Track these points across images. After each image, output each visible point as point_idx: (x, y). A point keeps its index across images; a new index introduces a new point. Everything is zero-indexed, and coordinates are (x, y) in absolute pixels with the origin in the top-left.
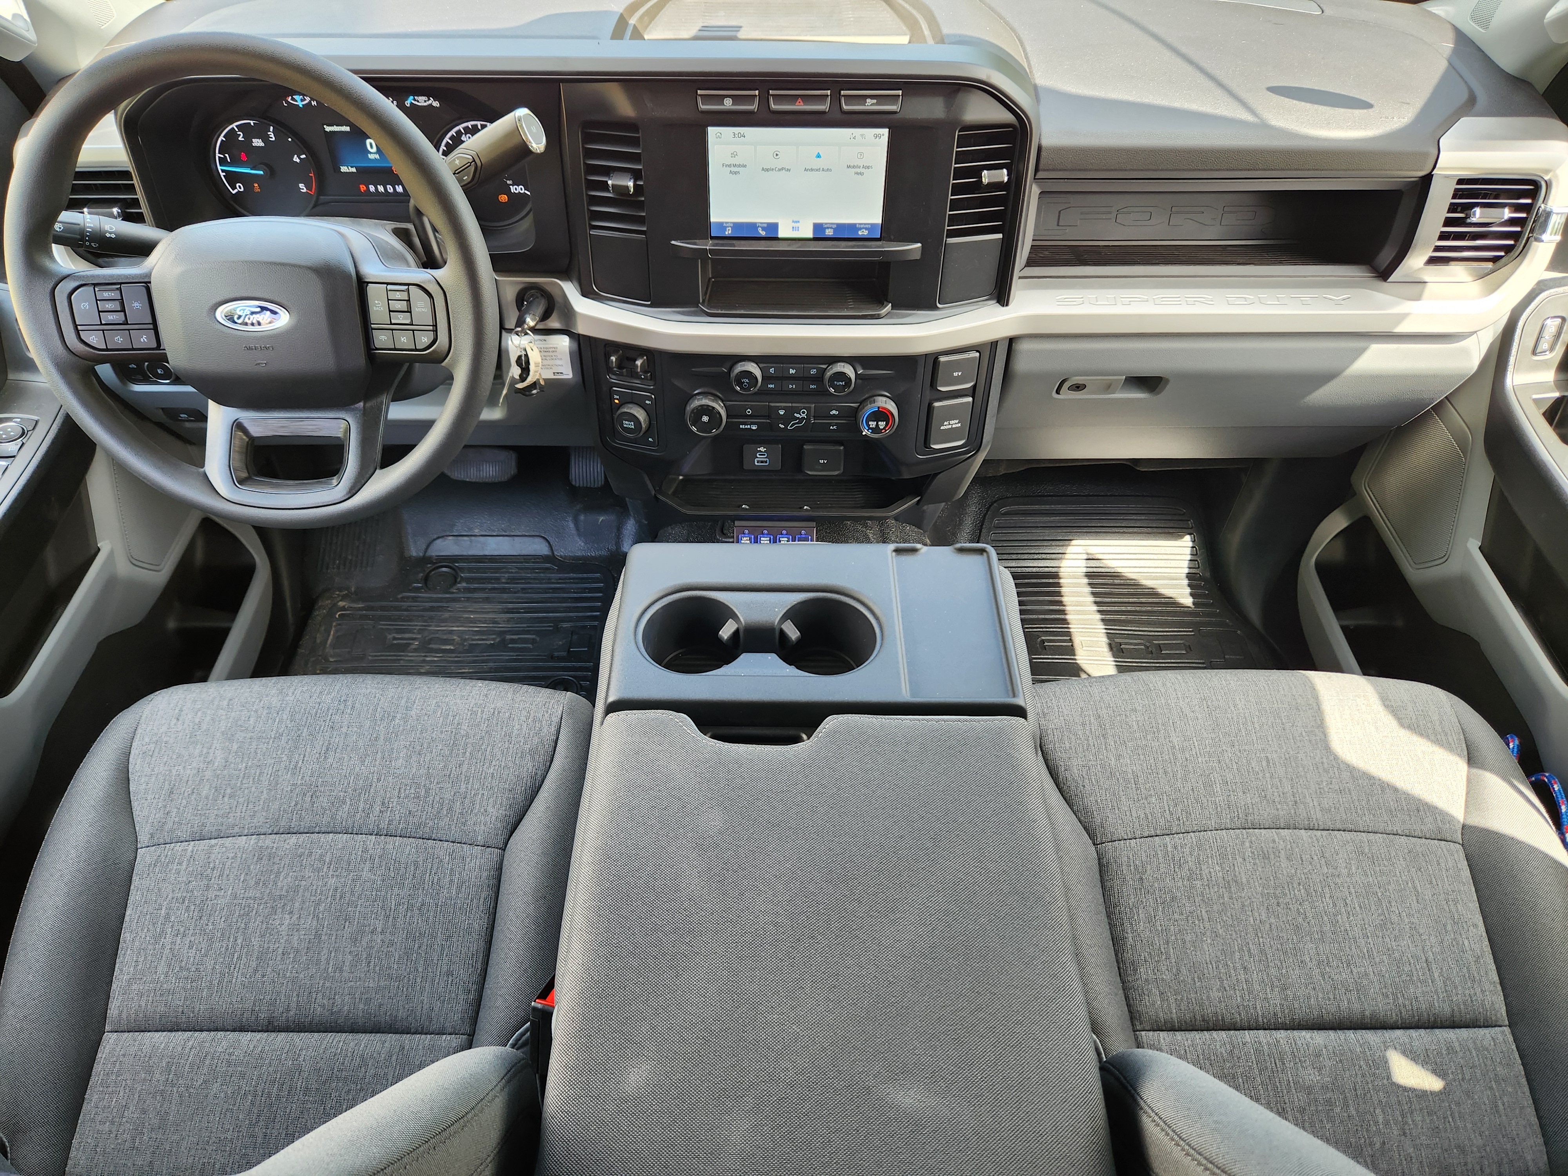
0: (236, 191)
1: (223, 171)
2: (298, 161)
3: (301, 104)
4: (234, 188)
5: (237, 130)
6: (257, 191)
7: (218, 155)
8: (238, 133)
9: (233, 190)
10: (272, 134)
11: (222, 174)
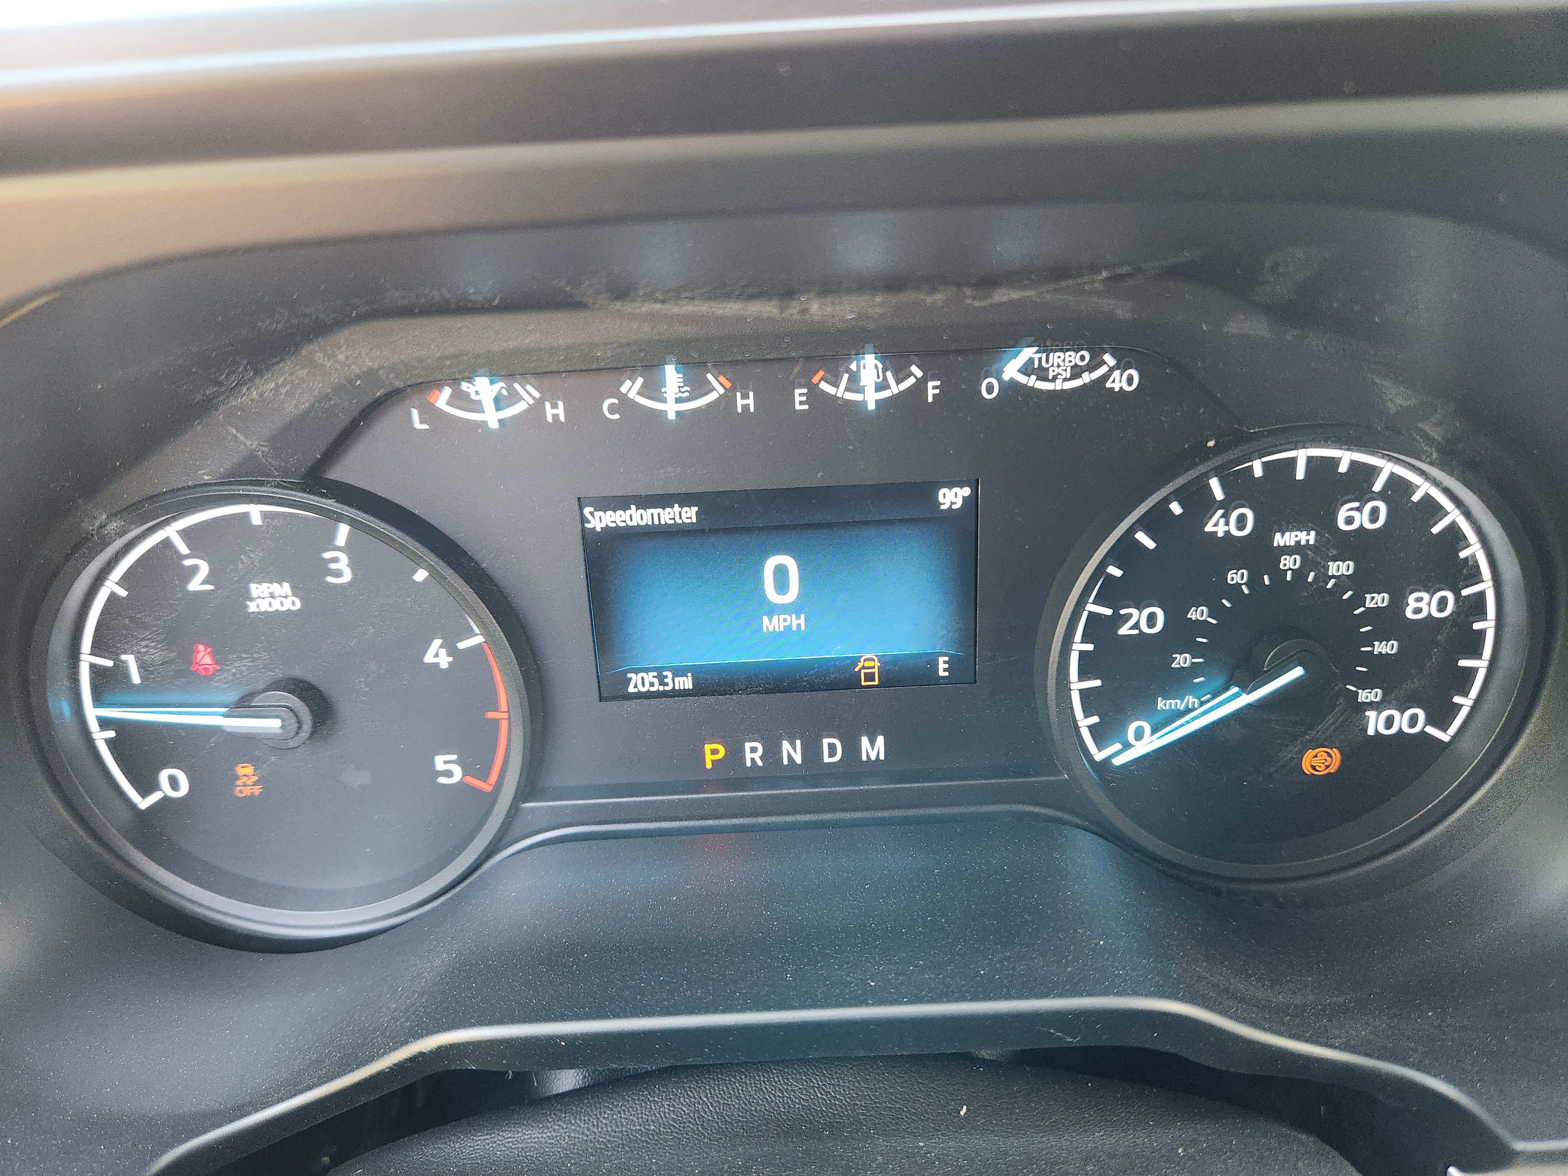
0: (155, 797)
1: (104, 723)
2: (444, 661)
3: (492, 418)
4: (146, 786)
5: (183, 549)
6: (247, 792)
7: (87, 659)
8: (188, 563)
9: (144, 794)
10: (344, 558)
11: (101, 738)
